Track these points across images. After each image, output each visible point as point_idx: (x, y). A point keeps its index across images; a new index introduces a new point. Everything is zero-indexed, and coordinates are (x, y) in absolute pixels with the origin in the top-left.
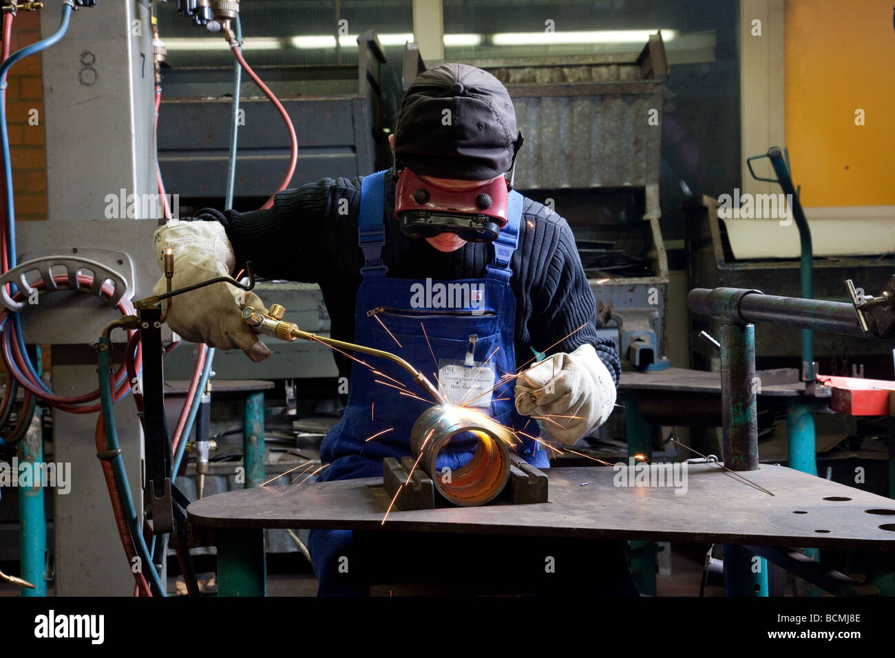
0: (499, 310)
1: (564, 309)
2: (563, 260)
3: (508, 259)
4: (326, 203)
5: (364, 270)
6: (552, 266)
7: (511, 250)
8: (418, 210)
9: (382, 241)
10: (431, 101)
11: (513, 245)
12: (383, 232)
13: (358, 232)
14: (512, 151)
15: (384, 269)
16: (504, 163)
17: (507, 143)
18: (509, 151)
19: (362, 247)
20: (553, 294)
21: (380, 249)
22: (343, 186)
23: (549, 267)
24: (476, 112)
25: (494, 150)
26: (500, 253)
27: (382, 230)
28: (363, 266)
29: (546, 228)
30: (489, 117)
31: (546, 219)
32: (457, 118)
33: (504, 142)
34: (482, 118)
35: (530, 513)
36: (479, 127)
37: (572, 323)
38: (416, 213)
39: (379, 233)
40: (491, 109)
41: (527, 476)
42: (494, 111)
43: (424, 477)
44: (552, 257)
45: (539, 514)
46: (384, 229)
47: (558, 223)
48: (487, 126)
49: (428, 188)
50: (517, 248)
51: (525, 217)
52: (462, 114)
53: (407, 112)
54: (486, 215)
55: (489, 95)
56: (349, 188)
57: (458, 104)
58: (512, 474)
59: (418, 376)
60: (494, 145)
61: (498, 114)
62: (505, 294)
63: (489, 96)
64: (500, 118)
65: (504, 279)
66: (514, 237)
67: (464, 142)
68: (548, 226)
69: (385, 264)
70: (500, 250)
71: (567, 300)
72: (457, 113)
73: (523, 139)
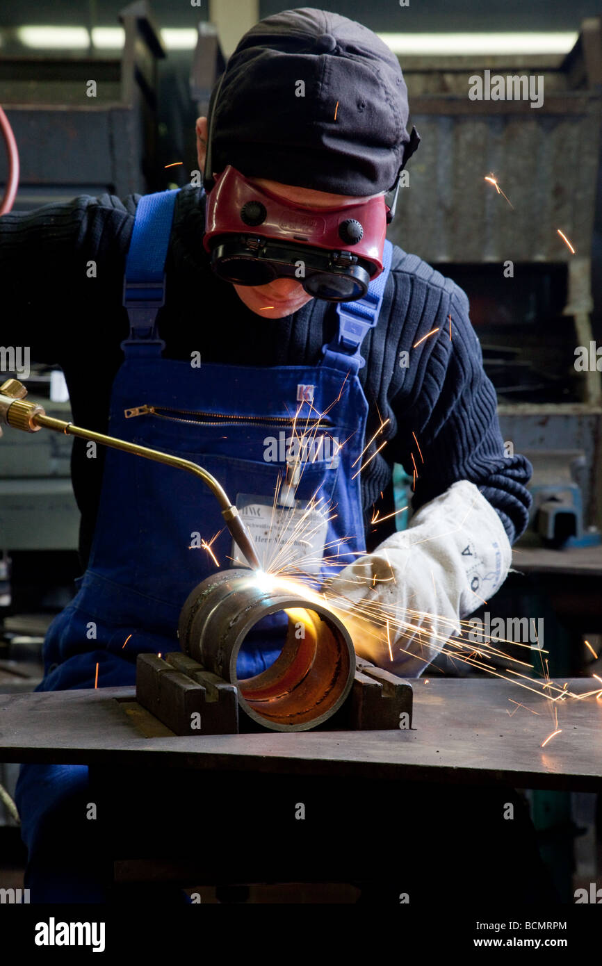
0: (339, 419)
1: (453, 422)
2: (450, 347)
3: (358, 339)
4: (79, 229)
5: (126, 345)
6: (433, 359)
7: (366, 326)
8: (247, 236)
9: (160, 300)
10: (282, 58)
11: (370, 318)
12: (163, 286)
13: (123, 282)
14: (401, 156)
15: (159, 344)
16: (387, 175)
17: (396, 142)
18: (396, 155)
19: (127, 306)
20: (435, 403)
21: (155, 312)
22: (108, 206)
23: (430, 361)
24: (356, 82)
25: (376, 150)
26: (349, 327)
27: (162, 282)
28: (126, 337)
29: (427, 295)
30: (374, 92)
31: (429, 281)
32: (326, 87)
33: (391, 137)
34: (364, 92)
35: (382, 744)
36: (358, 106)
37: (465, 441)
38: (243, 239)
39: (156, 286)
40: (379, 81)
41: (379, 684)
42: (382, 85)
43: (220, 682)
44: (434, 345)
45: (394, 745)
46: (165, 281)
47: (445, 288)
48: (371, 108)
49: (264, 201)
50: (375, 325)
51: (395, 277)
52: (334, 82)
53: (242, 72)
54: (353, 254)
55: (376, 59)
56: (116, 209)
57: (327, 64)
58: (356, 682)
59: (230, 508)
60: (379, 142)
61: (388, 91)
62: (350, 393)
63: (374, 61)
64: (390, 97)
65: (351, 370)
66: (373, 306)
67: (334, 127)
68: (430, 293)
69: (161, 338)
70: (348, 324)
71: (458, 407)
72: (326, 80)
73: (419, 140)
